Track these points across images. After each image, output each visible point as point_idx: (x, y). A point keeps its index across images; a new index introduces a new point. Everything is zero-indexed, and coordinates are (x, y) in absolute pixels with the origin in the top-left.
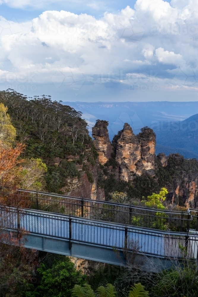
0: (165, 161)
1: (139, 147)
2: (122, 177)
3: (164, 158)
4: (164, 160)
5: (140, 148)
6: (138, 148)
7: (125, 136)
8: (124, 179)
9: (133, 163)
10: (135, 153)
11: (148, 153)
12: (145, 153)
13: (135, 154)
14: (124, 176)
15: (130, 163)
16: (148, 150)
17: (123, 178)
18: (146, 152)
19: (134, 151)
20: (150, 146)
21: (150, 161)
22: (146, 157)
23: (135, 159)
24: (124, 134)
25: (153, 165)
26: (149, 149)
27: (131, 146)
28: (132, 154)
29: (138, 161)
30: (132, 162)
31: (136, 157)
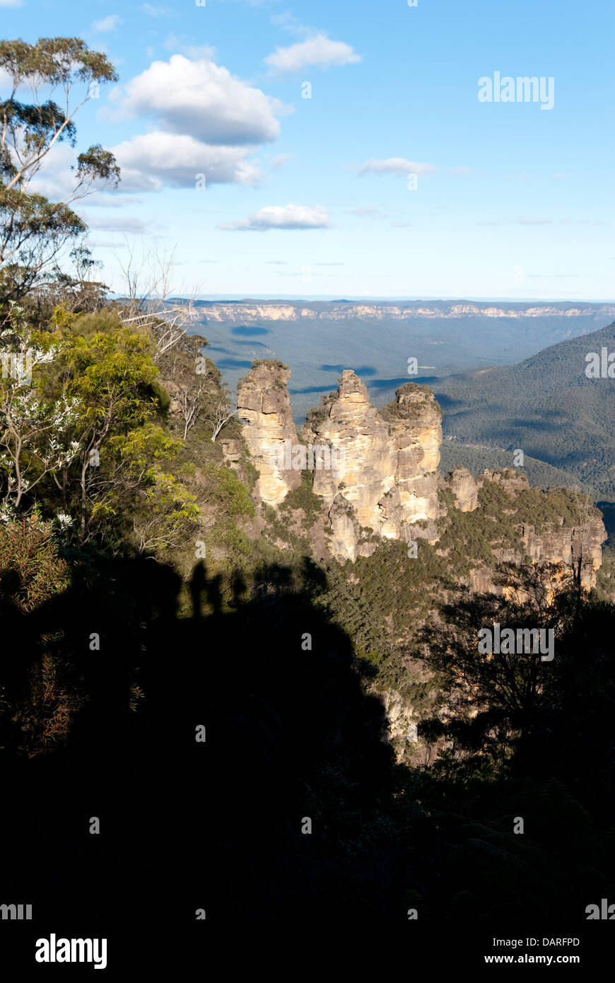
0: (471, 492)
1: (388, 447)
2: (337, 545)
3: (467, 484)
4: (466, 489)
5: (392, 451)
6: (387, 450)
7: (343, 413)
8: (343, 553)
9: (371, 499)
10: (375, 468)
11: (418, 467)
12: (408, 466)
13: (375, 472)
14: (340, 544)
15: (362, 501)
16: (417, 457)
17: (338, 549)
18: (411, 464)
19: (374, 460)
20: (424, 446)
21: (425, 492)
22: (410, 480)
23: (375, 487)
24: (343, 406)
25: (432, 504)
26: (420, 453)
27: (364, 444)
28: (367, 471)
29: (386, 495)
30: (367, 497)
31: (380, 481)
